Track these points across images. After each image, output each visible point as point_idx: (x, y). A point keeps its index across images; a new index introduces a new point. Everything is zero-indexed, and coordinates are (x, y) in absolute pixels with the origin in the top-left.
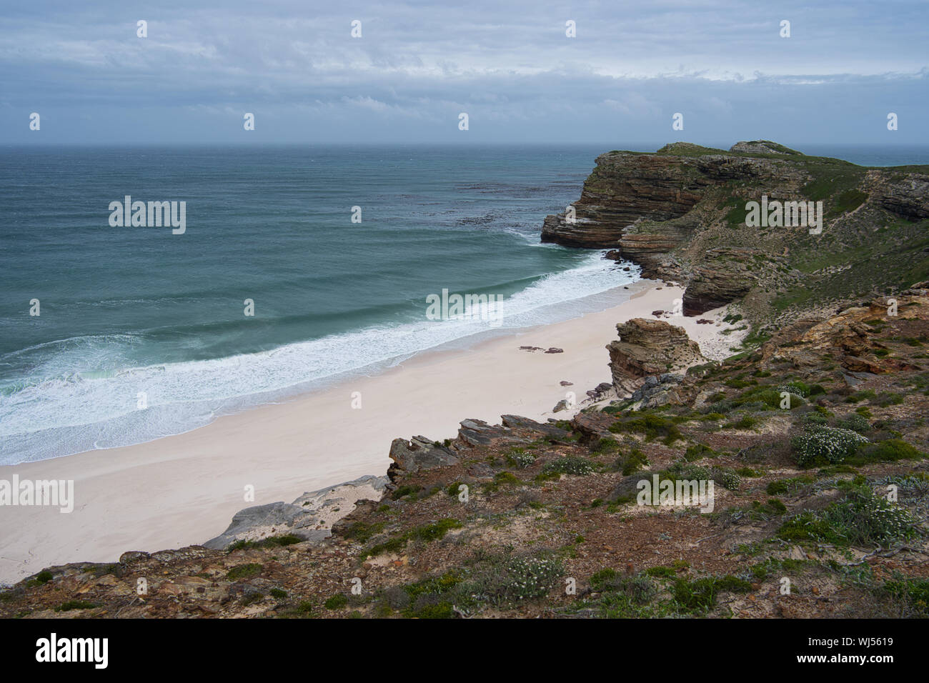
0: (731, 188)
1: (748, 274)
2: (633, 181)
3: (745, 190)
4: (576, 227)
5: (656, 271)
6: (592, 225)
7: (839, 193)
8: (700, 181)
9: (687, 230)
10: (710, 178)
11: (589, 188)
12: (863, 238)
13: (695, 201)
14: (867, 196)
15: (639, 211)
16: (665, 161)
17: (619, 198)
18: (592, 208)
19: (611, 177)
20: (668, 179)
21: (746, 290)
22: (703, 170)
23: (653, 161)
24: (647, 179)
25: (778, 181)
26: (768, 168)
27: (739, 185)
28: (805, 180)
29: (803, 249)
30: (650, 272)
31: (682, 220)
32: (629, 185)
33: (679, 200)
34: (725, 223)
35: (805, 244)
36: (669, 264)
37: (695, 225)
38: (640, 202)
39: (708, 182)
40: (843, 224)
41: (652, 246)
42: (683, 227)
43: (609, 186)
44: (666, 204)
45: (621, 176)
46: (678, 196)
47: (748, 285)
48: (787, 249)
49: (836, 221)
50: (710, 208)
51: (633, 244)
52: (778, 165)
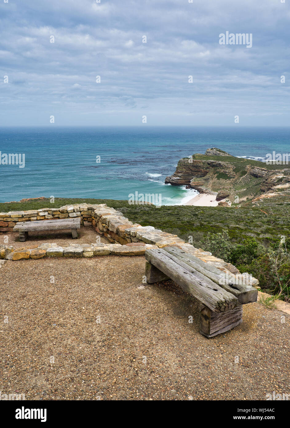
0: (216, 169)
1: (229, 192)
2: (190, 167)
3: (220, 170)
4: (176, 180)
5: (203, 191)
6: (180, 179)
7: (241, 171)
8: (208, 167)
9: (207, 180)
10: (211, 166)
11: (178, 169)
12: (247, 182)
13: (207, 172)
14: (247, 172)
15: (192, 175)
16: (198, 161)
17: (187, 171)
18: (180, 174)
19: (184, 166)
20: (200, 166)
21: (229, 195)
22: (209, 164)
23: (195, 161)
24: (194, 166)
25: (228, 168)
26: (225, 164)
27: (218, 168)
28: (234, 168)
29: (235, 185)
30: (201, 192)
31: (205, 178)
32: (189, 168)
33: (203, 172)
34: (216, 178)
35: (236, 184)
36: (205, 189)
37: (209, 179)
38: (193, 173)
39: (210, 167)
40: (243, 179)
41: (198, 184)
42: (205, 179)
43: (184, 168)
44: (200, 173)
45: (187, 166)
46: (203, 171)
47: (229, 194)
48: (232, 185)
49: (242, 178)
50: (212, 174)
51: (194, 184)
52: (227, 164)
